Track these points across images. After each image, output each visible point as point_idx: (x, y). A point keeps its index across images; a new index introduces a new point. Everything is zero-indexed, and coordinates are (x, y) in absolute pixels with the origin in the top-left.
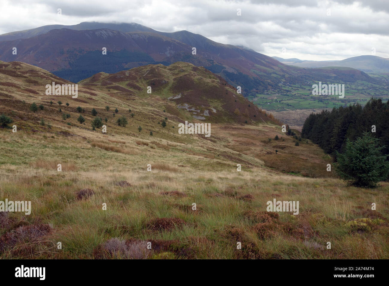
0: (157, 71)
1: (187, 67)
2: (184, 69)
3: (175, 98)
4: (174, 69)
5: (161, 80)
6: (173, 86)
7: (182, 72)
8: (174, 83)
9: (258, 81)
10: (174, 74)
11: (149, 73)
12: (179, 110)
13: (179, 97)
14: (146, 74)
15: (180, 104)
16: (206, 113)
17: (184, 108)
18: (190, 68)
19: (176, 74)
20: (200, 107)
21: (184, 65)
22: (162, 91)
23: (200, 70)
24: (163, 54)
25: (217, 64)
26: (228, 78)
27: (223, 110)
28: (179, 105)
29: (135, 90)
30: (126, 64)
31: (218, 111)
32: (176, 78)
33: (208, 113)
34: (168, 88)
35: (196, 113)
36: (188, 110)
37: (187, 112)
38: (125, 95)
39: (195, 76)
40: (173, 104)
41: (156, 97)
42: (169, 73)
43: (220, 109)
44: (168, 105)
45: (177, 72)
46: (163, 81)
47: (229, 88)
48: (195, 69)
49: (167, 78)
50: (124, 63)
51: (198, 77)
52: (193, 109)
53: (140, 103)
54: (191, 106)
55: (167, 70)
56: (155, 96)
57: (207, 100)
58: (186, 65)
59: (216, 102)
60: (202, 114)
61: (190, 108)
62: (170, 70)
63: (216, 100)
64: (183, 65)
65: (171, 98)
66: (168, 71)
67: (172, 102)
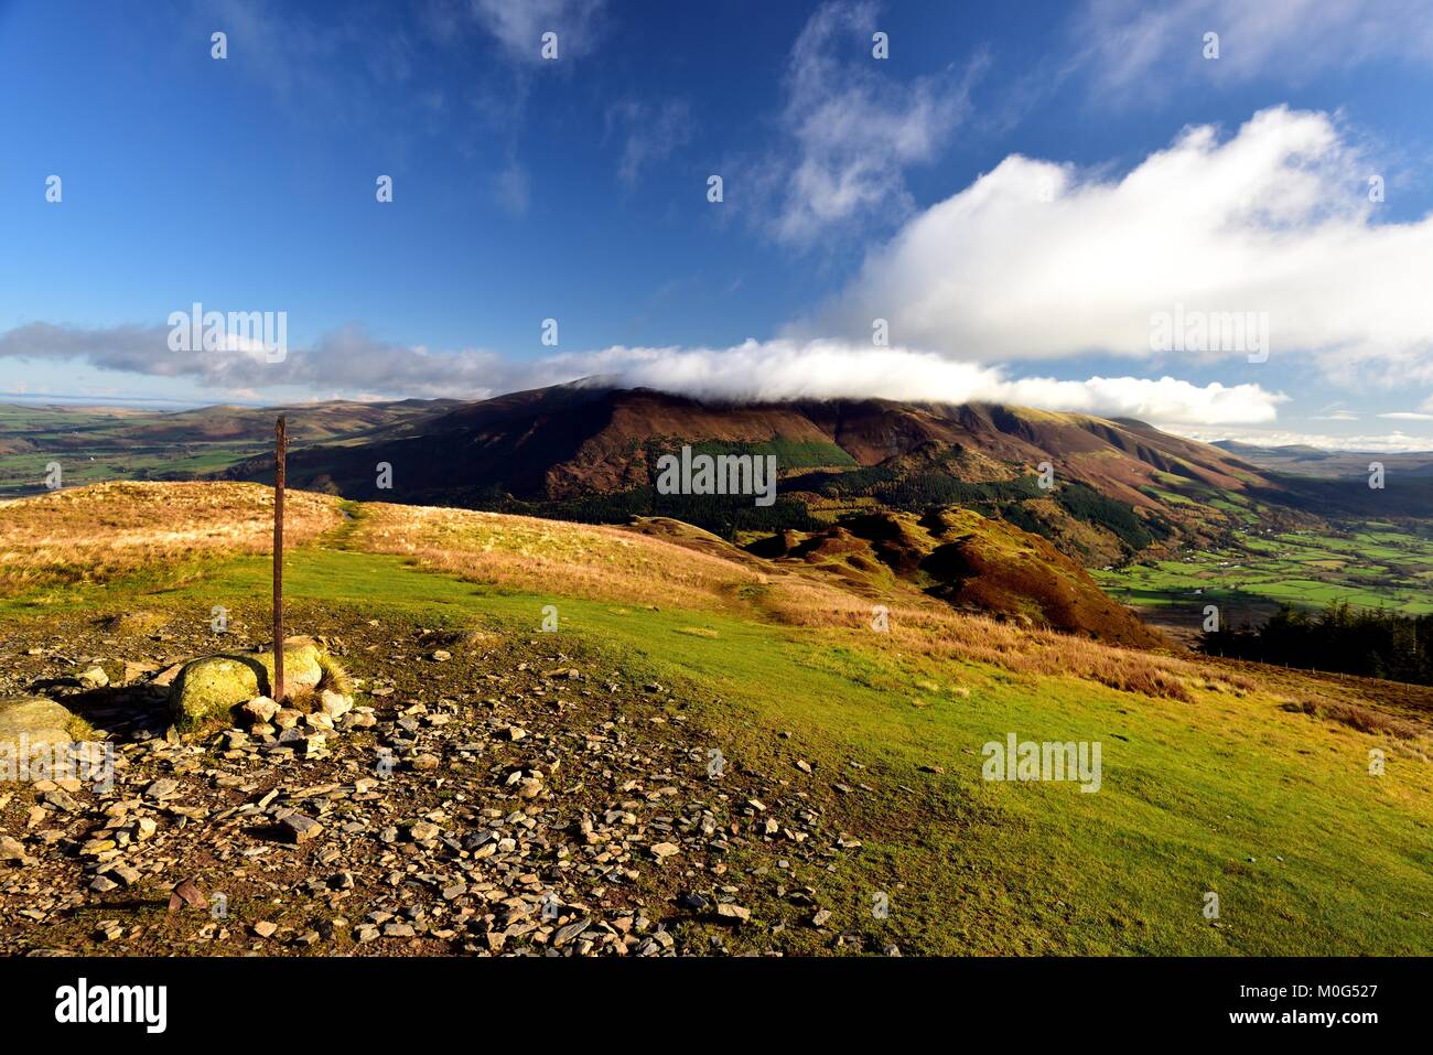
1: (964, 520)
2: (958, 525)
9: (1162, 521)
22: (917, 574)
24: (880, 445)
39: (985, 542)
41: (907, 587)
48: (982, 525)
49: (925, 548)
51: (990, 546)
56: (904, 585)
59: (1032, 602)
63: (1032, 599)
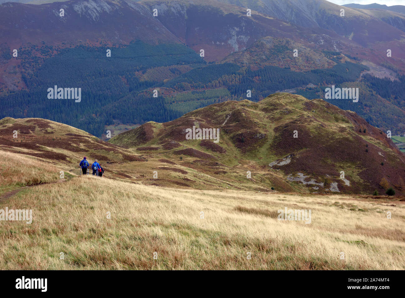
0: (244, 115)
1: (294, 103)
2: (289, 107)
3: (282, 164)
4: (272, 110)
5: (254, 132)
6: (275, 142)
7: (287, 114)
8: (276, 137)
10: (273, 119)
11: (230, 121)
12: (291, 184)
13: (288, 161)
14: (226, 121)
15: (291, 175)
16: (334, 188)
17: (298, 180)
18: (300, 105)
19: (277, 120)
20: (323, 178)
21: (290, 101)
22: (258, 151)
23: (317, 107)
24: (223, 44)
25: (349, 60)
26: (374, 93)
27: (362, 181)
28: (289, 176)
29: (215, 153)
30: (143, 73)
31: (352, 182)
32: (279, 127)
33: (336, 186)
34: (266, 146)
35: (318, 188)
36: (305, 183)
37: (303, 186)
38: (209, 165)
39: (311, 121)
40: (280, 175)
41: (249, 163)
42: (264, 117)
43: (357, 178)
44: (274, 177)
45: (277, 116)
46: (258, 135)
47: (370, 139)
48: (308, 106)
49: (263, 129)
50: (138, 71)
51: (315, 124)
52: (312, 182)
53: (236, 177)
54: (308, 176)
55: (259, 112)
56: (247, 160)
57: (333, 165)
58: (293, 100)
59: (350, 167)
60: (328, 190)
61: (307, 180)
62: (265, 110)
63: (349, 164)
64: (287, 100)
65: (275, 163)
66: (262, 114)
67: (278, 170)
